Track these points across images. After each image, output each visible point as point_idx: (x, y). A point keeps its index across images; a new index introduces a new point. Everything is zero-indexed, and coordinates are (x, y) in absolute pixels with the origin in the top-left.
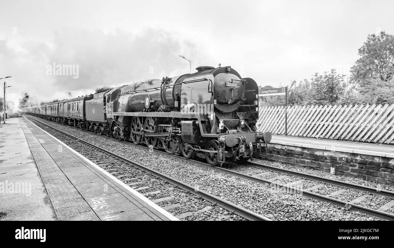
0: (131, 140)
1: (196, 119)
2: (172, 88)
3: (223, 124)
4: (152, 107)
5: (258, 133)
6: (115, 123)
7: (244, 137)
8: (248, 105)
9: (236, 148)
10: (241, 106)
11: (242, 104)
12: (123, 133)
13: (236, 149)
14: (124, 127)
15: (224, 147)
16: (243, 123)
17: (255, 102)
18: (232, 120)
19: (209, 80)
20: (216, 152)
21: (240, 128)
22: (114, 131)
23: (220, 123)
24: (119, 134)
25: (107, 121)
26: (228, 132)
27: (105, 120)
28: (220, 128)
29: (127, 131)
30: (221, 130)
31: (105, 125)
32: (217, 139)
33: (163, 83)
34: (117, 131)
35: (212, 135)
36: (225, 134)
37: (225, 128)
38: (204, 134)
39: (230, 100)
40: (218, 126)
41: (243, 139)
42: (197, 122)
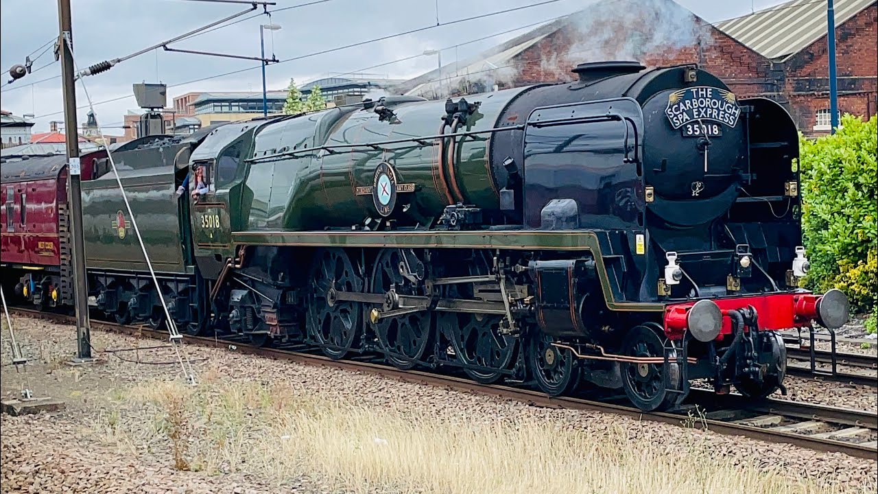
0: (313, 343)
1: (587, 253)
2: (485, 139)
3: (678, 267)
4: (405, 210)
5: (802, 296)
6: (239, 276)
7: (751, 309)
8: (765, 199)
9: (723, 349)
10: (739, 200)
11: (742, 195)
12: (274, 316)
13: (725, 351)
14: (281, 292)
15: (685, 343)
16: (745, 261)
17: (787, 184)
18: (708, 252)
19: (626, 119)
20: (660, 360)
21: (738, 281)
22: (232, 308)
23: (667, 263)
24: (258, 322)
25: (197, 269)
26: (697, 295)
27: (186, 263)
28: (670, 281)
29: (291, 306)
30: (672, 286)
31: (181, 287)
32: (658, 317)
33: (448, 121)
34: (245, 308)
35: (645, 305)
36: (685, 302)
37: (684, 280)
38: (616, 303)
39: (699, 185)
40: (663, 275)
41: (747, 316)
42: (590, 263)
